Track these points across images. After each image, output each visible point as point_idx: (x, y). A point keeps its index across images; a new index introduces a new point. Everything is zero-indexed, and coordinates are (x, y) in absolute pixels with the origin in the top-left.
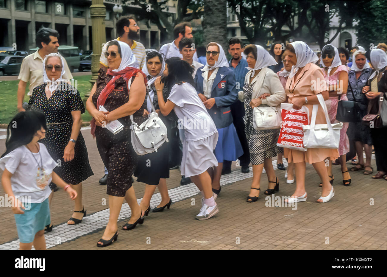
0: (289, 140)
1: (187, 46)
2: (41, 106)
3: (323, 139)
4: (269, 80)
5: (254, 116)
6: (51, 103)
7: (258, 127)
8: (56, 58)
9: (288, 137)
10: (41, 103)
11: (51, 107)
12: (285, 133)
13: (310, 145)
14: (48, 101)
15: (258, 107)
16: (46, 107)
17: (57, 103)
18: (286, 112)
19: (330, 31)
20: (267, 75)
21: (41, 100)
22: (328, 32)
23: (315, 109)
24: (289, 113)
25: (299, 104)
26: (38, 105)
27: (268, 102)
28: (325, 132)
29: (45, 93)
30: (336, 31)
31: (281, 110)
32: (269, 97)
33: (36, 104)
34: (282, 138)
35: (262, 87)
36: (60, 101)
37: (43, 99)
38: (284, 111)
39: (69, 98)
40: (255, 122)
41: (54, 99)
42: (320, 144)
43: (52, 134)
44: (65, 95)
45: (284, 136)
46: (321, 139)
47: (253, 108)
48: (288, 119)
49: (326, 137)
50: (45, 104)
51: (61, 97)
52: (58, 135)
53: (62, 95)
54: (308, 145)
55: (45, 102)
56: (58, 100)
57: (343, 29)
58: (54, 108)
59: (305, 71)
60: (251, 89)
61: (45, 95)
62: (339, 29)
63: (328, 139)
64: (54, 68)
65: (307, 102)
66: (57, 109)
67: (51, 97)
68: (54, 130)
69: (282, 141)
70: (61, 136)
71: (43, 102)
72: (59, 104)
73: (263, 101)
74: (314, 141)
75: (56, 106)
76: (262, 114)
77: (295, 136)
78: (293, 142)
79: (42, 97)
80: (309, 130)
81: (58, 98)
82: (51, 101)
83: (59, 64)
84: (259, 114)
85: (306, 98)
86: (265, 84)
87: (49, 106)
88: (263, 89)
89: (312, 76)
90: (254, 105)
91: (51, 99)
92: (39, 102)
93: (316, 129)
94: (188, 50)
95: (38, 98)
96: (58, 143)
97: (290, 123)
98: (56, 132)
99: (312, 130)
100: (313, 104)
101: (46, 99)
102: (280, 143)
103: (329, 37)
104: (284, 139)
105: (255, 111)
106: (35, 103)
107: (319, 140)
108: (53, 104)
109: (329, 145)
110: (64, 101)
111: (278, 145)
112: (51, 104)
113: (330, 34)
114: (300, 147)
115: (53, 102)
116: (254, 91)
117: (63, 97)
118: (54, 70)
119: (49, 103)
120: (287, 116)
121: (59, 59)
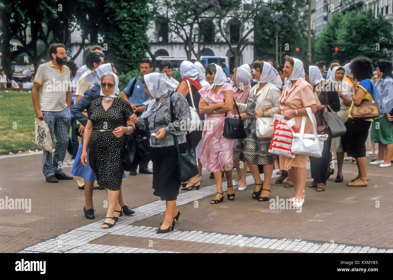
0: (279, 147)
1: (167, 67)
2: (100, 116)
3: (311, 147)
4: (272, 94)
5: (258, 125)
6: (109, 113)
7: (260, 135)
8: (109, 77)
9: (278, 144)
10: (99, 114)
11: (109, 117)
12: (276, 140)
13: (298, 151)
14: (106, 112)
15: (261, 117)
16: (104, 117)
17: (114, 114)
18: (278, 122)
19: (72, 48)
20: (270, 89)
21: (99, 111)
22: (70, 49)
23: (304, 120)
24: (281, 123)
25: (290, 115)
26: (97, 116)
27: (270, 114)
28: (312, 141)
29: (102, 106)
30: (78, 48)
31: (274, 120)
32: (270, 109)
33: (96, 114)
34: (273, 145)
35: (266, 99)
36: (117, 112)
37: (101, 110)
38: (276, 121)
39: (124, 110)
40: (258, 130)
41: (111, 110)
42: (307, 151)
43: (107, 140)
44: (120, 107)
45: (274, 143)
46: (308, 146)
47: (257, 118)
48: (279, 128)
49: (313, 145)
50: (103, 114)
51: (117, 109)
52: (112, 140)
53: (118, 107)
54: (296, 151)
55: (103, 113)
56: (115, 111)
57: (87, 45)
58: (112, 118)
59: (296, 86)
60: (255, 100)
61: (103, 107)
62: (82, 45)
63: (314, 147)
64: (107, 86)
65: (297, 115)
66: (114, 119)
67: (109, 109)
68: (109, 136)
69: (273, 148)
70: (114, 142)
71: (102, 113)
72: (116, 115)
73: (266, 113)
74: (302, 148)
75: (114, 116)
76: (265, 123)
77: (284, 144)
78: (282, 149)
79: (100, 108)
80: (299, 138)
81: (114, 110)
82: (109, 112)
83: (112, 82)
84: (262, 124)
85: (296, 110)
86: (268, 97)
87: (107, 116)
88: (266, 101)
89: (302, 91)
90: (257, 115)
91: (109, 110)
92: (97, 113)
93: (304, 137)
94: (168, 71)
95: (96, 110)
96: (110, 148)
97: (281, 132)
98: (110, 138)
99: (301, 138)
100: (302, 116)
101: (104, 110)
102: (271, 149)
103: (71, 54)
104: (275, 146)
105: (258, 121)
106: (94, 114)
107: (307, 148)
108: (111, 114)
109: (314, 153)
110: (120, 112)
111: (270, 151)
112: (109, 115)
113: (72, 51)
114: (288, 153)
115: (111, 113)
116: (258, 102)
117: (119, 109)
118: (107, 87)
119: (107, 113)
120: (278, 125)
121: (112, 78)
